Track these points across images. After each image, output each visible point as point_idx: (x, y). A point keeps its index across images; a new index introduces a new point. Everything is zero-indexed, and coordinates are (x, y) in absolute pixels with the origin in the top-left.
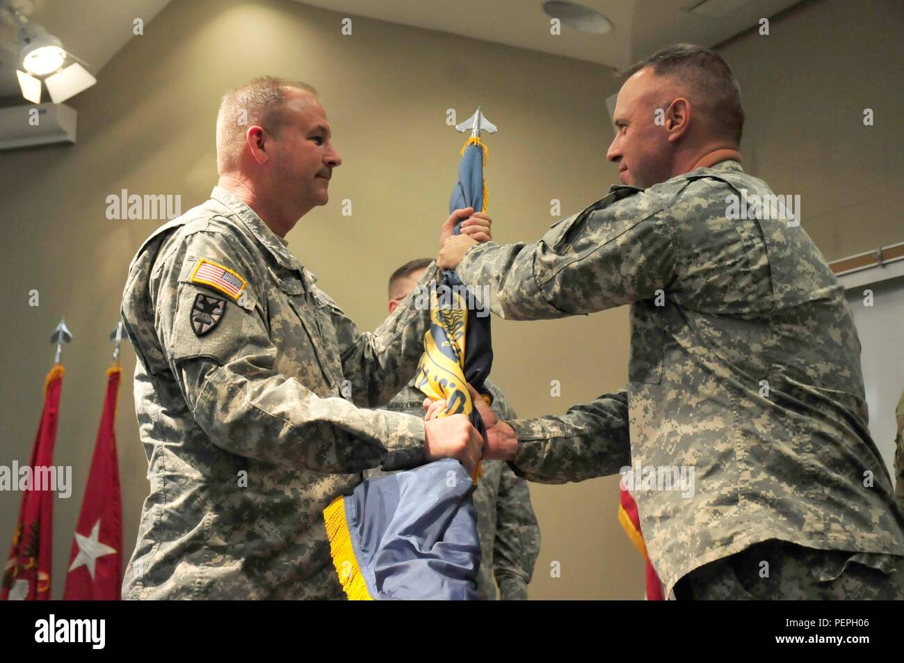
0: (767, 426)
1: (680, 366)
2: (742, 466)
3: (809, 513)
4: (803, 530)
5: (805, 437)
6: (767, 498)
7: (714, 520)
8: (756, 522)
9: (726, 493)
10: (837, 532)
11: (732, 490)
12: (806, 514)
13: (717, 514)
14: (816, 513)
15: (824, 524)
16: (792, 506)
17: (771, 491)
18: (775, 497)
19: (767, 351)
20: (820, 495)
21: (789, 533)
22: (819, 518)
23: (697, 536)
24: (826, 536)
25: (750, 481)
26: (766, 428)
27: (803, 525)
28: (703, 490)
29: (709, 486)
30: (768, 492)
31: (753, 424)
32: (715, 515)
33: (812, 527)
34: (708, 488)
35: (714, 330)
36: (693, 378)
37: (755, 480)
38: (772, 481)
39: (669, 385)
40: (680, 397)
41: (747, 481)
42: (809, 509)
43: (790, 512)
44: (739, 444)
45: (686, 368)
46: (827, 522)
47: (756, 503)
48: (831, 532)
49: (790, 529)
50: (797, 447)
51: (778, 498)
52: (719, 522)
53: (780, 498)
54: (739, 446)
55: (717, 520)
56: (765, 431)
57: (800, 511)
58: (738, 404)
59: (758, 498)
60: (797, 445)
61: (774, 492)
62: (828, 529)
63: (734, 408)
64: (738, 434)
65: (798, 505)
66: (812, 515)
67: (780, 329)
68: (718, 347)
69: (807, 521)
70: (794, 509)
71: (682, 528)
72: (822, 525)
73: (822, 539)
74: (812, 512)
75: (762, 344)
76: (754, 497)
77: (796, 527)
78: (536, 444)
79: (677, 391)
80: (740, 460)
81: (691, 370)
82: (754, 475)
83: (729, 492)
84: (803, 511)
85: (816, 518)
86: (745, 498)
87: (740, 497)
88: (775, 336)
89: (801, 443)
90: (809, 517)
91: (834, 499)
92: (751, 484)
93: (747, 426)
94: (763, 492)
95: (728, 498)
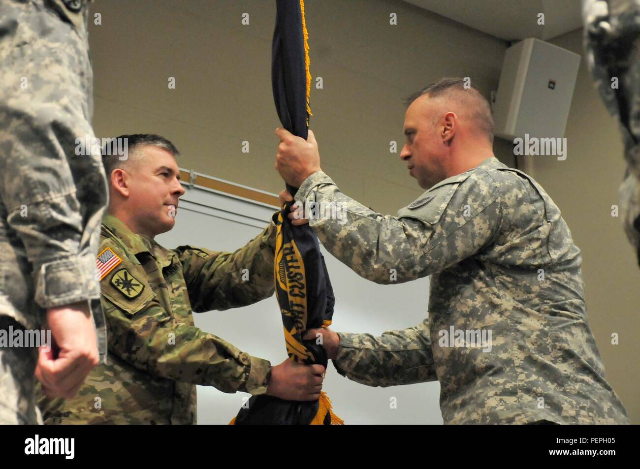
0: (535, 344)
1: (471, 301)
2: (519, 370)
3: (565, 403)
4: (562, 415)
5: (559, 353)
6: (537, 392)
7: (500, 405)
8: (531, 408)
9: (509, 388)
10: (584, 416)
11: (513, 386)
12: (563, 404)
13: (502, 402)
14: (570, 403)
15: (576, 411)
16: (554, 398)
17: (539, 388)
18: (543, 392)
19: (542, 291)
20: (573, 390)
21: (553, 416)
22: (573, 407)
23: (487, 415)
24: (577, 419)
25: (525, 380)
26: (533, 345)
27: (562, 411)
28: (491, 384)
29: (495, 381)
30: (538, 388)
31: (525, 342)
32: (501, 402)
33: (568, 413)
34: (495, 383)
35: (507, 277)
36: (481, 310)
37: (529, 380)
38: (540, 381)
39: (459, 314)
40: (468, 323)
41: (523, 380)
42: (566, 401)
43: (552, 403)
44: (516, 355)
45: (475, 303)
46: (578, 409)
47: (530, 396)
48: (580, 417)
49: (554, 414)
50: (553, 359)
51: (545, 393)
52: (504, 407)
53: (546, 393)
54: (516, 357)
55: (502, 405)
56: (533, 347)
57: (559, 402)
58: (515, 328)
59: (532, 392)
60: (553, 358)
61: (541, 388)
62: (578, 414)
63: (512, 330)
64: (515, 347)
65: (558, 397)
66: (568, 404)
67: (551, 277)
68: (508, 289)
69: (564, 409)
70: (555, 400)
71: (474, 410)
72: (575, 412)
73: (575, 421)
74: (568, 402)
75: (539, 286)
76: (528, 391)
77: (557, 413)
78: (352, 351)
79: (466, 318)
80: (517, 366)
81: (480, 305)
82: (528, 376)
83: (511, 387)
84: (562, 401)
85: (570, 406)
86: (522, 392)
87: (519, 391)
88: (548, 281)
89: (556, 357)
90: (566, 406)
91: (582, 393)
92: (526, 383)
93: (521, 342)
94: (535, 388)
95: (510, 391)
